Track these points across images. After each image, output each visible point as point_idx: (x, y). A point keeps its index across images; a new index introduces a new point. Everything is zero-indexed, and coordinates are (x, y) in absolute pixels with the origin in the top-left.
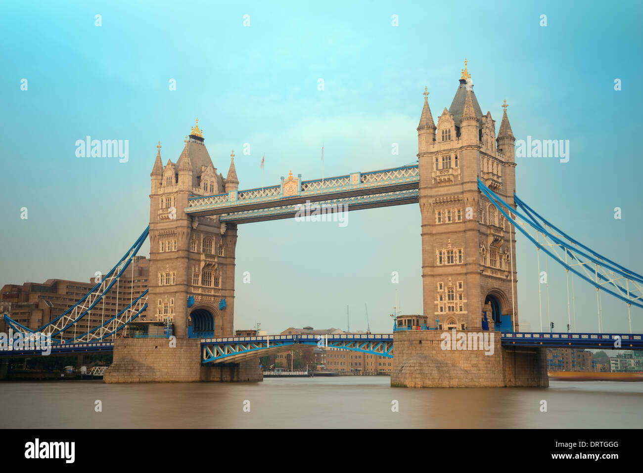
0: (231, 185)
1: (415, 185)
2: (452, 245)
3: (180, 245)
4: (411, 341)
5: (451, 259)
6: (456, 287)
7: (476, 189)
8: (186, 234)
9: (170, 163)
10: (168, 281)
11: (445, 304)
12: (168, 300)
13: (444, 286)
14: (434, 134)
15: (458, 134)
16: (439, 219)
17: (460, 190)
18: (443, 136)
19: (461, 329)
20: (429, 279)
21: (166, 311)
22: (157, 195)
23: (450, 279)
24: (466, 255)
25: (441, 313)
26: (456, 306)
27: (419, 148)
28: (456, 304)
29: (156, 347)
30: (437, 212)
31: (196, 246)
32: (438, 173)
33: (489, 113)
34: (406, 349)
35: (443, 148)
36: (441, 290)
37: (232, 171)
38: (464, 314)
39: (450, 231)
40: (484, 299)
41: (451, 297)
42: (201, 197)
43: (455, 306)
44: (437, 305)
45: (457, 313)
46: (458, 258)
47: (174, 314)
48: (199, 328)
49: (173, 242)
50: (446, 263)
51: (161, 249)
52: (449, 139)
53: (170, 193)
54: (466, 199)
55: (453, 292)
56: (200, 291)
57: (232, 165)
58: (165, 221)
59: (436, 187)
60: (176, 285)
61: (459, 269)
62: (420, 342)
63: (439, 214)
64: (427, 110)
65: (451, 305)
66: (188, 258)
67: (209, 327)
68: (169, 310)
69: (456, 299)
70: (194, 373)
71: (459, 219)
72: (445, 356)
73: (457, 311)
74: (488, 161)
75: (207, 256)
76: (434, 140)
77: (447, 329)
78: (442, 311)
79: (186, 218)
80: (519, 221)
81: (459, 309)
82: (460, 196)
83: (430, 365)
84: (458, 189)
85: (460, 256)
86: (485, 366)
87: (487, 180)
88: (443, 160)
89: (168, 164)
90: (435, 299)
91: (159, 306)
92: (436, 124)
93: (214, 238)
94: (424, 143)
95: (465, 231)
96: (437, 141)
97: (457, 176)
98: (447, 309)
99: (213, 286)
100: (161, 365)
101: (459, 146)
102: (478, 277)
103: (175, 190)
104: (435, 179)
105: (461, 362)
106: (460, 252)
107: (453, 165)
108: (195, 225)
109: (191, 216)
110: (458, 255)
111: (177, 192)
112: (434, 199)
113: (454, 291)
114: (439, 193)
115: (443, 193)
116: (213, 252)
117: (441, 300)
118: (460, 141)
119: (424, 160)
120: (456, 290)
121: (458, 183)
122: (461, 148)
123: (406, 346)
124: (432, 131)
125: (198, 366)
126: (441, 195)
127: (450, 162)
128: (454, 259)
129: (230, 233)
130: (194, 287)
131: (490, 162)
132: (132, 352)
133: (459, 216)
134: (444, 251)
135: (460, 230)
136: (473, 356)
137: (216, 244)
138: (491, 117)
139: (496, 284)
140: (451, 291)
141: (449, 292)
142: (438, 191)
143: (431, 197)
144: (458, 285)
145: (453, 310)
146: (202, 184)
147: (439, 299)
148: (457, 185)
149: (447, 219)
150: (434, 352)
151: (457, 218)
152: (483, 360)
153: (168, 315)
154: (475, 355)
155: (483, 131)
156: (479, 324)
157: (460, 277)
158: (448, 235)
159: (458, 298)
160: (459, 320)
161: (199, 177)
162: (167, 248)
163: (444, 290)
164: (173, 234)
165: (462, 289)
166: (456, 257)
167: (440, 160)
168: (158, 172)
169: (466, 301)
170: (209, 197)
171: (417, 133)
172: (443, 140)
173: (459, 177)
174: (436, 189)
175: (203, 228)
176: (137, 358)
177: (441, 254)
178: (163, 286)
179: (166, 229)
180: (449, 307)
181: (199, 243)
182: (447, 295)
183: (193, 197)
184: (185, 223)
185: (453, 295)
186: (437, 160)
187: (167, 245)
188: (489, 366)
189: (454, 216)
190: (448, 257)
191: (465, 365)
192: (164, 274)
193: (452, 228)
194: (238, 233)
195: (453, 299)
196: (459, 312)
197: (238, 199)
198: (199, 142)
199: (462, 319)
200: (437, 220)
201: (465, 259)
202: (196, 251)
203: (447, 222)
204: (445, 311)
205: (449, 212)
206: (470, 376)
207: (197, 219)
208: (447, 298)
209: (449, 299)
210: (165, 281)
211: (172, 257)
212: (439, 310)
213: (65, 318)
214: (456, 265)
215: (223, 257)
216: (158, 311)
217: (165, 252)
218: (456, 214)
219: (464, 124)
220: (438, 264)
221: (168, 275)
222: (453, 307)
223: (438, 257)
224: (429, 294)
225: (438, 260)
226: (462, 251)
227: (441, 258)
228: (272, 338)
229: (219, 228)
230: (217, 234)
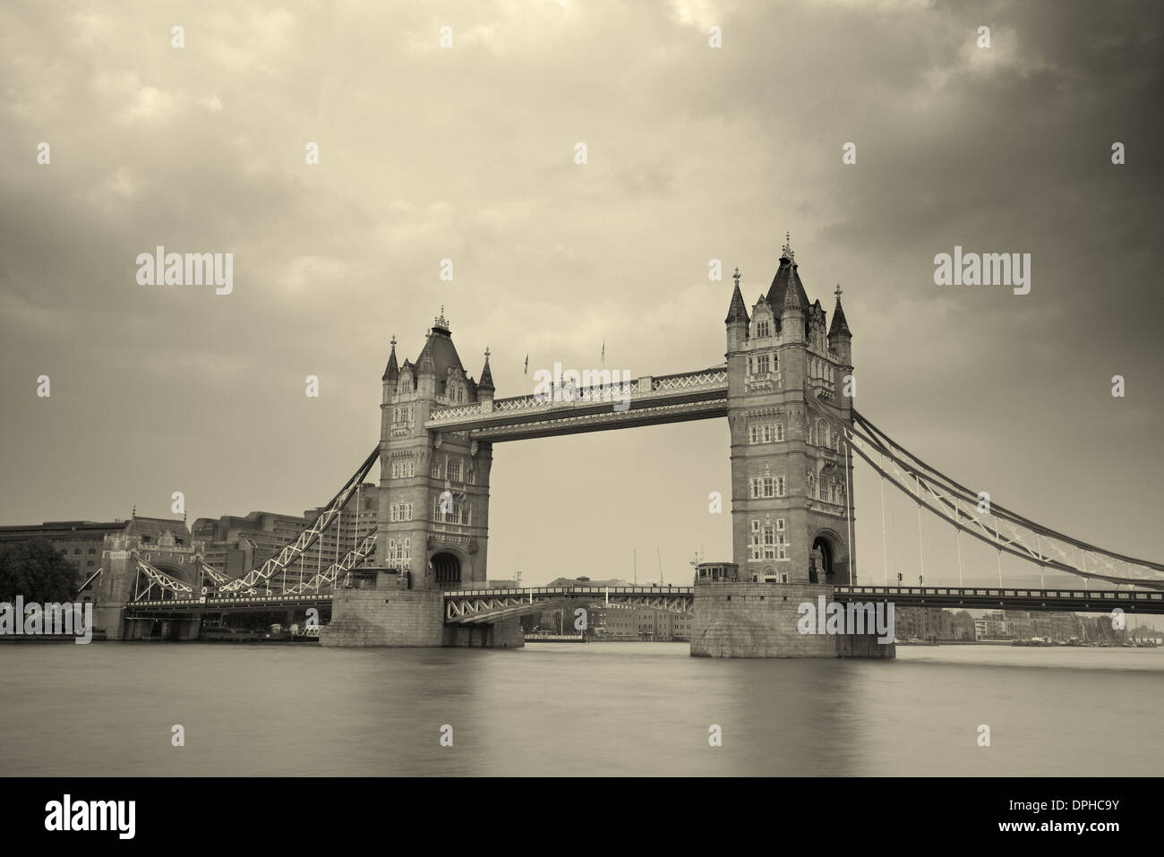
0: (485, 392)
1: (722, 394)
2: (771, 471)
3: (418, 469)
4: (717, 597)
5: (769, 490)
6: (776, 526)
7: (802, 399)
8: (425, 455)
9: (407, 363)
10: (402, 515)
11: (761, 549)
12: (403, 541)
13: (761, 524)
14: (747, 329)
15: (779, 329)
16: (754, 437)
17: (782, 401)
18: (759, 331)
19: (782, 582)
20: (740, 516)
21: (399, 555)
22: (391, 405)
23: (768, 516)
24: (790, 485)
25: (757, 560)
26: (776, 550)
27: (728, 346)
28: (776, 548)
29: (387, 601)
30: (750, 429)
31: (439, 470)
32: (752, 379)
33: (817, 302)
34: (711, 606)
35: (758, 346)
36: (756, 531)
37: (487, 374)
38: (786, 562)
39: (766, 453)
40: (812, 543)
41: (769, 540)
42: (446, 407)
43: (774, 551)
44: (751, 550)
45: (777, 560)
46: (778, 489)
47: (410, 559)
48: (441, 577)
49: (410, 465)
50: (763, 496)
51: (394, 474)
52: (767, 334)
53: (407, 403)
54: (788, 412)
55: (771, 532)
56: (443, 529)
57: (487, 366)
58: (400, 438)
59: (750, 397)
60: (413, 521)
61: (779, 503)
62: (729, 598)
63: (754, 431)
64: (738, 296)
65: (769, 550)
66: (429, 486)
67: (454, 577)
68: (404, 553)
69: (776, 542)
70: (435, 636)
71: (780, 438)
72: (761, 617)
73: (776, 557)
74: (817, 363)
75: (453, 484)
76: (747, 335)
77: (764, 581)
78: (757, 557)
79: (427, 435)
80: (856, 441)
81: (779, 555)
82: (782, 408)
84: (779, 399)
85: (781, 487)
87: (815, 388)
88: (759, 362)
89: (405, 365)
90: (748, 542)
91: (390, 547)
92: (750, 314)
93: (462, 461)
94: (734, 340)
95: (787, 454)
96: (751, 337)
97: (777, 382)
98: (764, 556)
99: (460, 522)
100: (393, 625)
101: (780, 343)
102: (804, 513)
103: (414, 399)
104: (748, 386)
105: (782, 624)
106: (781, 481)
107: (772, 368)
108: (439, 443)
109: (433, 433)
110: (777, 485)
111: (415, 401)
112: (747, 412)
113: (773, 532)
114: (755, 404)
115: (759, 404)
116: (461, 479)
117: (757, 543)
118: (781, 338)
119: (735, 360)
120: (776, 530)
121: (779, 391)
122: (782, 346)
123: (711, 602)
124: (744, 324)
125: (440, 626)
126: (757, 407)
127: (768, 364)
128: (773, 490)
129: (483, 453)
130: (436, 524)
131: (820, 365)
132: (354, 607)
133: (780, 434)
134: (760, 479)
135: (781, 452)
137: (465, 468)
138: (820, 307)
139: (828, 523)
140: (769, 531)
141: (767, 533)
142: (753, 402)
143: (744, 409)
144: (778, 523)
145: (772, 557)
146: (448, 391)
147: (753, 542)
148: (777, 394)
149: (764, 438)
150: (747, 611)
151: (776, 437)
153: (402, 559)
155: (811, 324)
156: (805, 575)
157: (781, 514)
158: (766, 459)
159: (778, 541)
160: (779, 569)
161: (444, 382)
162: (402, 474)
163: (761, 530)
164: (410, 455)
165: (783, 530)
166: (775, 488)
167: (755, 361)
168: (392, 373)
169: (788, 545)
170: (456, 408)
171: (725, 326)
172: (759, 335)
173: (780, 384)
174: (752, 399)
175: (448, 447)
176: (362, 615)
177: (756, 483)
178: (397, 522)
179: (401, 449)
180: (767, 553)
181: (443, 466)
182: (763, 537)
183: (435, 406)
184: (426, 441)
185: (771, 537)
186: (751, 362)
187: (402, 469)
189: (773, 435)
190: (766, 488)
192: (397, 506)
193: (770, 449)
194: (494, 455)
195: (771, 542)
196: (779, 560)
197: (494, 410)
198: (444, 337)
199: (783, 568)
200: (751, 439)
201: (788, 490)
202: (439, 477)
203: (764, 442)
204: (761, 557)
205: (767, 429)
206: (793, 643)
207: (440, 436)
208: (764, 541)
209: (767, 542)
210: (399, 515)
211: (409, 484)
212: (754, 556)
213: (272, 562)
214: (776, 498)
215: (474, 486)
216: (389, 554)
217: (399, 478)
218: (776, 431)
219: (786, 315)
220: (753, 496)
221: (402, 508)
222: (771, 553)
223: (752, 487)
224: (741, 536)
225: (753, 491)
226: (784, 480)
227: (756, 489)
228: (536, 591)
229: (469, 447)
230: (465, 456)
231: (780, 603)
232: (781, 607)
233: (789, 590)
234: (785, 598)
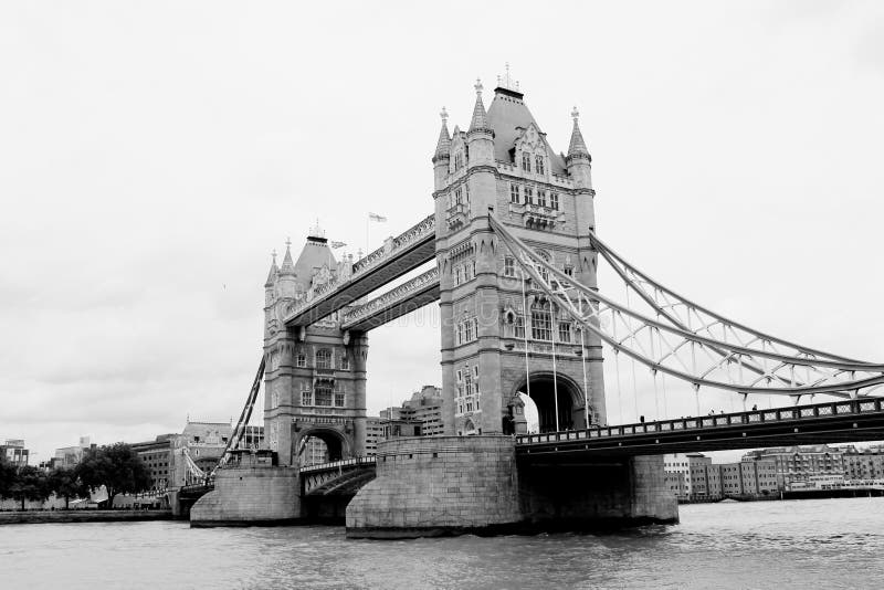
2: (469, 313)
3: (282, 360)
6: (473, 374)
7: (488, 227)
11: (464, 401)
13: (463, 374)
14: (449, 165)
16: (457, 280)
17: (470, 233)
18: (456, 165)
20: (448, 367)
23: (468, 364)
24: (481, 325)
25: (461, 415)
26: (474, 402)
27: (435, 187)
28: (474, 399)
29: (241, 479)
30: (455, 271)
31: (305, 360)
32: (449, 216)
35: (454, 181)
36: (460, 382)
38: (480, 414)
39: (466, 294)
40: (516, 385)
41: (469, 390)
44: (457, 404)
45: (474, 412)
46: (475, 332)
50: (465, 342)
51: (273, 367)
52: (461, 165)
54: (474, 244)
55: (470, 382)
56: (313, 413)
58: (273, 335)
59: (449, 236)
60: (279, 407)
61: (475, 347)
64: (443, 135)
65: (469, 402)
66: (293, 376)
69: (474, 392)
71: (474, 275)
73: (474, 409)
74: (527, 189)
75: (320, 371)
76: (448, 172)
78: (461, 411)
79: (285, 329)
81: (476, 407)
82: (470, 242)
83: (382, 492)
84: (468, 232)
85: (477, 329)
86: (474, 490)
87: (523, 215)
88: (456, 197)
90: (455, 395)
93: (334, 350)
94: (439, 179)
95: (477, 291)
96: (451, 172)
97: (467, 214)
98: (466, 408)
99: (333, 405)
100: (246, 499)
102: (493, 355)
104: (448, 224)
105: (432, 485)
106: (476, 322)
107: (464, 200)
108: (303, 336)
109: (296, 327)
110: (474, 326)
111: (278, 301)
112: (449, 253)
114: (454, 244)
115: (456, 242)
116: (333, 367)
117: (460, 395)
118: (469, 165)
120: (473, 378)
121: (469, 223)
122: (468, 173)
125: (296, 500)
126: (455, 246)
127: (462, 197)
128: (472, 333)
129: (356, 342)
130: (303, 408)
131: (535, 190)
133: (474, 271)
134: (462, 324)
135: (474, 290)
136: (451, 475)
137: (337, 356)
139: (548, 366)
141: (467, 382)
142: (452, 241)
143: (446, 250)
144: (474, 371)
145: (471, 409)
147: (458, 394)
148: (467, 226)
149: (464, 278)
150: (397, 472)
152: (469, 481)
154: (454, 475)
155: (517, 148)
157: (476, 359)
158: (465, 301)
160: (476, 423)
163: (463, 381)
165: (478, 377)
166: (473, 330)
172: (456, 168)
173: (470, 215)
174: (451, 239)
175: (315, 339)
177: (459, 329)
180: (468, 405)
181: (311, 356)
182: (465, 387)
185: (470, 387)
186: (451, 197)
188: (481, 489)
189: (469, 272)
190: (467, 332)
191: (438, 490)
193: (467, 289)
195: (470, 393)
198: (319, 244)
199: (479, 420)
201: (480, 331)
202: (305, 367)
203: (464, 281)
204: (464, 411)
205: (466, 267)
207: (303, 329)
208: (465, 392)
209: (467, 393)
214: (473, 342)
215: (348, 372)
218: (472, 268)
219: (470, 140)
220: (457, 344)
222: (471, 404)
223: (458, 333)
224: (449, 388)
225: (458, 339)
226: (478, 321)
227: (460, 335)
228: (343, 463)
229: (342, 338)
230: (337, 345)
231: (429, 460)
232: (429, 466)
233: (440, 445)
234: (435, 455)
